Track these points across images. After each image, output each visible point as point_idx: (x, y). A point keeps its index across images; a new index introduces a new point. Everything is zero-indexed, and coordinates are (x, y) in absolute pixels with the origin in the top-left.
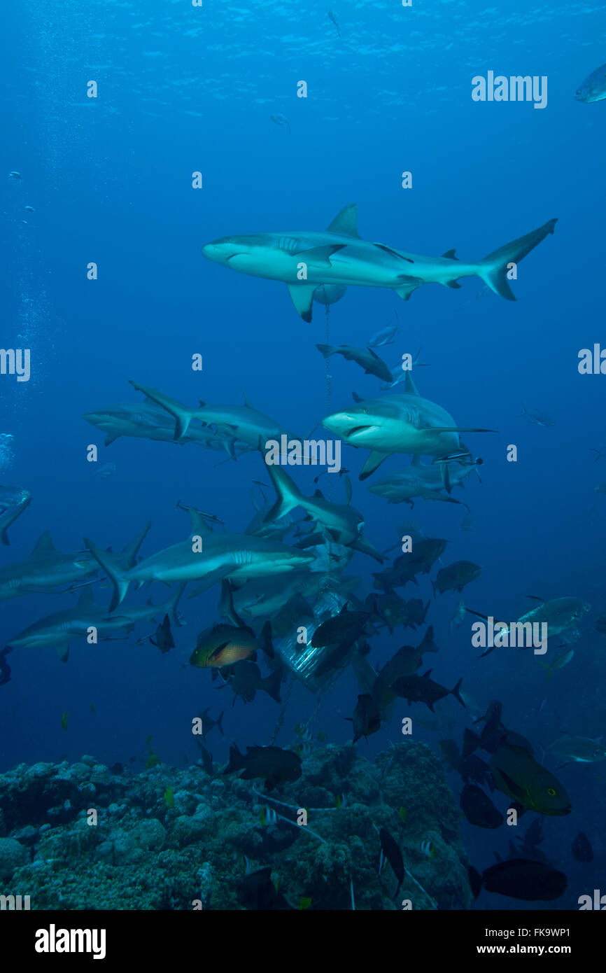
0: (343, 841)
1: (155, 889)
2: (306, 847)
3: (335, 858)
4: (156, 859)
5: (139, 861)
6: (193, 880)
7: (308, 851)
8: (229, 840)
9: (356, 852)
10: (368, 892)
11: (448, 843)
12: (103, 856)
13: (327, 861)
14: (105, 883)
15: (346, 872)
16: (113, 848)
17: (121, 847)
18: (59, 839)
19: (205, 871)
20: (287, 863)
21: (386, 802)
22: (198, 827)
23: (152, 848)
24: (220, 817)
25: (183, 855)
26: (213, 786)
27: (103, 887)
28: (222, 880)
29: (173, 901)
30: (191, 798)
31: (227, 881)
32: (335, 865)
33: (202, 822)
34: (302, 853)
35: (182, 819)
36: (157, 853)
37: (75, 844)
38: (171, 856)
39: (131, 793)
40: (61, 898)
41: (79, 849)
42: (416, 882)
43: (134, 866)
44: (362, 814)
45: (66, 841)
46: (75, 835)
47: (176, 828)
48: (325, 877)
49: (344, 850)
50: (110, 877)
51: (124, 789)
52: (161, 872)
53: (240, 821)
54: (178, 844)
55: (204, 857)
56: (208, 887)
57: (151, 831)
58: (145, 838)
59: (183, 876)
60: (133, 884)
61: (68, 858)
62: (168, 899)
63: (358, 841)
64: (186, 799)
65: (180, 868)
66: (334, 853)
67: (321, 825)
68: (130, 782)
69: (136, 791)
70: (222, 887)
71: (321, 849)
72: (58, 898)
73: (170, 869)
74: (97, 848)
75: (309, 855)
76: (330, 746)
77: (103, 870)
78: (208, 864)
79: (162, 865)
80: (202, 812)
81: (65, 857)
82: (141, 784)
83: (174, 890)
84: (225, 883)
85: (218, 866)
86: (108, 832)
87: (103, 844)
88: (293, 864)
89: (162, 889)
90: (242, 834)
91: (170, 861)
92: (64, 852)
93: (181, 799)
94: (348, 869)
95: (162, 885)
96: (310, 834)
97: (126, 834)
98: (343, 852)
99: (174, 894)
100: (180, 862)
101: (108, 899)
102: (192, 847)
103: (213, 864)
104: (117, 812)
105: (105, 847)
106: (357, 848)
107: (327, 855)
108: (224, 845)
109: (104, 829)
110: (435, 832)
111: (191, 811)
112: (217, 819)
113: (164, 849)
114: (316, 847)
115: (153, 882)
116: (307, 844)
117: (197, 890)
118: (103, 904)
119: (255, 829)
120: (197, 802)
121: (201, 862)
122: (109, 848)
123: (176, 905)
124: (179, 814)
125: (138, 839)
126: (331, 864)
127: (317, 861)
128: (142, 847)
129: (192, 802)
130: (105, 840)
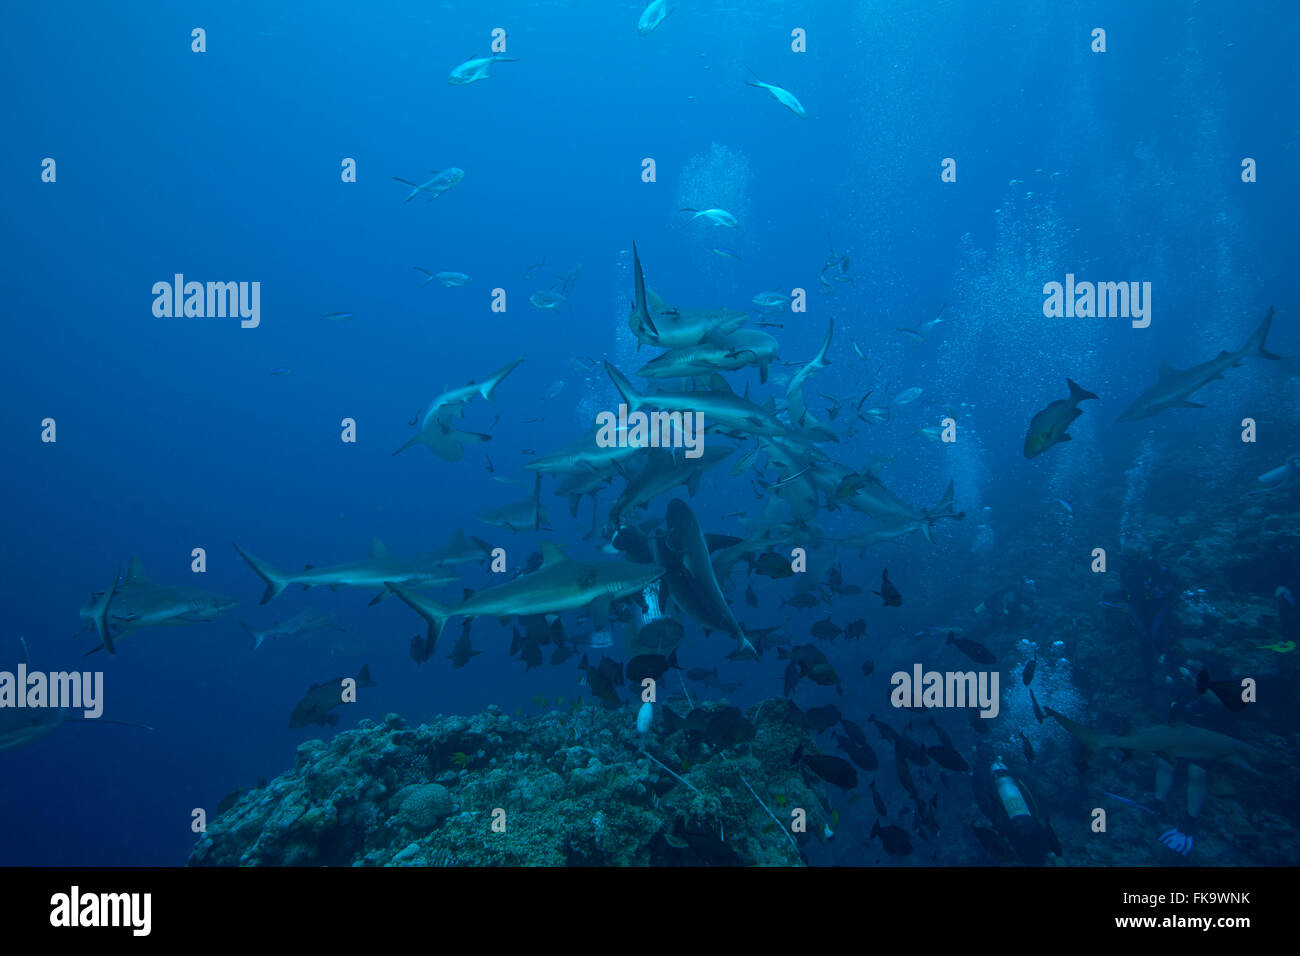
0: (715, 792)
1: (558, 835)
2: (683, 796)
3: (707, 809)
4: (557, 806)
5: (543, 808)
6: (589, 827)
7: (686, 800)
8: (617, 790)
9: (725, 803)
10: (735, 835)
11: (809, 787)
12: (513, 802)
13: (702, 812)
14: (518, 831)
15: (717, 820)
16: (521, 795)
17: (528, 795)
18: (476, 785)
19: (598, 819)
20: (666, 808)
21: (755, 756)
22: (591, 780)
23: (553, 797)
24: (610, 770)
25: (579, 805)
26: (602, 735)
27: (516, 834)
28: (612, 826)
29: (572, 843)
30: (584, 752)
31: (616, 826)
32: (707, 814)
33: (594, 775)
34: (680, 801)
35: (577, 771)
36: (558, 802)
37: (490, 791)
38: (569, 805)
39: (531, 739)
40: (486, 846)
41: (494, 795)
42: (778, 822)
43: (539, 813)
44: (732, 769)
45: (481, 786)
46: (490, 783)
47: (572, 779)
48: (699, 824)
49: (715, 801)
50: (521, 826)
51: (525, 735)
52: (562, 819)
53: (627, 775)
54: (574, 793)
55: (597, 808)
56: (601, 833)
57: (550, 784)
58: (547, 788)
59: (580, 822)
60: (539, 832)
61: (485, 802)
62: (569, 842)
63: (727, 793)
64: (580, 753)
65: (577, 817)
66: (707, 804)
67: (696, 777)
68: (530, 730)
69: (535, 738)
70: (613, 832)
71: (696, 801)
72: (483, 846)
73: (571, 816)
74: (508, 794)
75: (686, 804)
76: (706, 703)
77: (515, 821)
78: (600, 813)
79: (562, 813)
80: (595, 766)
81: (482, 801)
82: (540, 732)
83: (573, 835)
84: (614, 829)
85: (608, 812)
86: (515, 779)
87: (513, 791)
88: (671, 810)
89: (563, 836)
90: (628, 786)
91: (568, 811)
92: (482, 797)
93: (575, 753)
94: (719, 818)
95: (563, 832)
96: (687, 786)
97: (531, 784)
98: (714, 804)
99: (574, 837)
100: (577, 812)
101: (522, 845)
102: (586, 798)
103: (605, 812)
104: (522, 760)
105: (514, 794)
106: (727, 798)
107: (701, 806)
108: (613, 794)
109: (512, 777)
110: (796, 780)
111: (585, 764)
112: (607, 772)
113: (563, 799)
114: (693, 797)
115: (556, 829)
116: (684, 793)
117: (592, 835)
118: (517, 849)
119: (639, 781)
120: (590, 756)
121: (595, 811)
122: (518, 796)
123: (576, 846)
124: (574, 767)
125: (541, 789)
126: (704, 813)
127: (692, 811)
128: (545, 796)
129: (585, 756)
130: (513, 789)
